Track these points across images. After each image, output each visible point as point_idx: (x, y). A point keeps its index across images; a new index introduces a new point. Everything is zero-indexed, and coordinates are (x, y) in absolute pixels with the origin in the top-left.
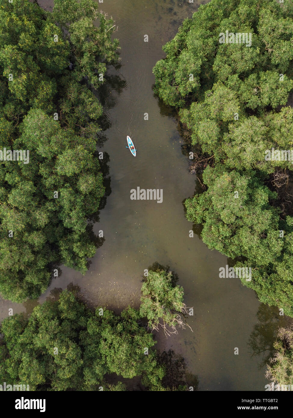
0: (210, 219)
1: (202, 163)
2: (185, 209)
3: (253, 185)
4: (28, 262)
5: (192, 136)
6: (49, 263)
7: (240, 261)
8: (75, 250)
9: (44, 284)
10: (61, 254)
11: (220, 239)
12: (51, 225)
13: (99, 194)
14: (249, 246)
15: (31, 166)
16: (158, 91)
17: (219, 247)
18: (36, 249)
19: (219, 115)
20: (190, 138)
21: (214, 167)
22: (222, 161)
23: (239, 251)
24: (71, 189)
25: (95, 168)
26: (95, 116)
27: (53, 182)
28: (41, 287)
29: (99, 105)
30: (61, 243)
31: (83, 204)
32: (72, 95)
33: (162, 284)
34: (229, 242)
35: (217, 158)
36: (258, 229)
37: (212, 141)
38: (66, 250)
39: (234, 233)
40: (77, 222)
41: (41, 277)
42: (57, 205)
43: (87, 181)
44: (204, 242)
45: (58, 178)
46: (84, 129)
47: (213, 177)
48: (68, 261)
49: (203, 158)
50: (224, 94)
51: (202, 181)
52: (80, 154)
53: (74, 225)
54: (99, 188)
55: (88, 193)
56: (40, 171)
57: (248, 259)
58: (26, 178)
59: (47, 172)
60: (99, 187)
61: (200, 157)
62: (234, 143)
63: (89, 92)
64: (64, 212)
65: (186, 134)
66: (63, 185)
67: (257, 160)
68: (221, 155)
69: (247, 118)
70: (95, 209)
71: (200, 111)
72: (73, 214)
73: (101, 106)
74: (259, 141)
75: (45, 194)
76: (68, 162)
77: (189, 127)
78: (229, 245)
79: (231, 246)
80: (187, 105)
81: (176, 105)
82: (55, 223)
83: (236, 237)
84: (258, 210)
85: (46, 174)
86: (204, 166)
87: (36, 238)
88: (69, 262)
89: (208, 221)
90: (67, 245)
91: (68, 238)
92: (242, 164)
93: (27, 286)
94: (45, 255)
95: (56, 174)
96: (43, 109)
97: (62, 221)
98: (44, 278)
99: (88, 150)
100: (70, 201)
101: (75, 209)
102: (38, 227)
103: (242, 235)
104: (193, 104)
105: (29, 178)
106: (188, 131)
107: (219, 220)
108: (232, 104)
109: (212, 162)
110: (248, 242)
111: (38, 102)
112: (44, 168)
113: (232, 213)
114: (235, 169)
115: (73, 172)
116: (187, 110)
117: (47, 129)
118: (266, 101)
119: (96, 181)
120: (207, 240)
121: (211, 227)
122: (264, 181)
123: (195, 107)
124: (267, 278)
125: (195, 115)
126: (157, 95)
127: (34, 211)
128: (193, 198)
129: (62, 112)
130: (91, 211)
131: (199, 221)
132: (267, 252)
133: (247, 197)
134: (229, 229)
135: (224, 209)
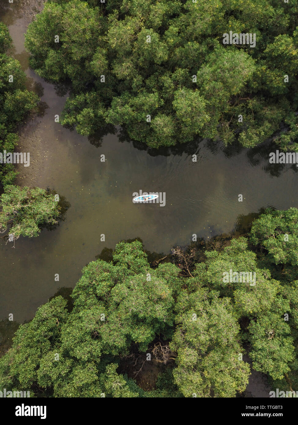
0: (118, 271)
1: (183, 263)
2: (130, 241)
3: (156, 323)
4: (72, 53)
5: (215, 251)
6: (71, 79)
7: (68, 304)
8: (85, 111)
9: (46, 73)
10: (80, 94)
11: (94, 282)
12: (116, 83)
13: (150, 141)
14: (84, 318)
15: (186, 58)
16: (269, 213)
17: (84, 280)
18: (87, 64)
19: (241, 286)
20: (212, 249)
21: (179, 277)
22: (185, 286)
23: (79, 304)
24: (157, 106)
25: (181, 136)
26: (243, 138)
27: (166, 85)
28: (42, 69)
29: (256, 143)
30: (94, 94)
31: (139, 121)
32: (268, 112)
33: (42, 211)
34: (90, 293)
35: (188, 281)
36: (104, 330)
37: (211, 277)
38: (86, 100)
39: (100, 298)
40: (117, 113)
41: (54, 69)
42: (139, 89)
43: (166, 125)
44: (90, 263)
45: (170, 91)
46: (227, 125)
47: (167, 276)
48: (73, 102)
49: (189, 263)
50: (268, 293)
51: (162, 262)
52: (199, 118)
53: (114, 110)
54: (157, 140)
55: (151, 126)
56: (180, 69)
57: (70, 313)
58: (171, 53)
59: (178, 78)
60: (159, 141)
61: (190, 260)
62: (207, 302)
63: (271, 133)
64: (130, 98)
65: (218, 244)
66: (162, 97)
67: (186, 330)
68: (193, 285)
69: (237, 321)
70: (132, 135)
71: (246, 262)
72: (127, 109)
73: (254, 145)
74: (209, 335)
75: (152, 77)
76: (190, 102)
77: (227, 248)
78: (86, 292)
79: (85, 294)
80: (251, 247)
81: (253, 234)
82: (118, 88)
83: (95, 301)
84: (125, 330)
85: (176, 77)
86: (180, 265)
87: (99, 63)
88: (72, 104)
89: (115, 269)
90: (92, 101)
91: (100, 103)
92: (181, 311)
93: (43, 52)
94: (80, 75)
95: (176, 89)
96: (254, 76)
97: (120, 96)
98: (53, 73)
99: (204, 129)
100: (143, 105)
101: (133, 111)
102: (113, 66)
103: (97, 309)
104: (254, 255)
105: (172, 55)
106: (221, 247)
107: (116, 281)
108: (255, 304)
109: (184, 274)
110: (88, 316)
111: (262, 70)
112: (183, 74)
113: (124, 298)
114: (176, 302)
115: (178, 108)
116: (247, 247)
117: (231, 77)
118: (259, 344)
119: (167, 137)
120: (92, 267)
121: (108, 271)
122: (161, 334)
123: (251, 257)
124: (46, 336)
125: (241, 257)
126: (263, 211)
127: (132, 60)
128: (143, 251)
129: (248, 100)
130: (131, 131)
131: (116, 257)
132: (75, 340)
133: (142, 317)
134: (104, 293)
135: (129, 288)
